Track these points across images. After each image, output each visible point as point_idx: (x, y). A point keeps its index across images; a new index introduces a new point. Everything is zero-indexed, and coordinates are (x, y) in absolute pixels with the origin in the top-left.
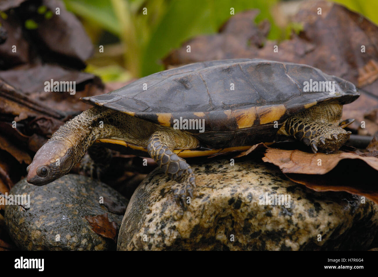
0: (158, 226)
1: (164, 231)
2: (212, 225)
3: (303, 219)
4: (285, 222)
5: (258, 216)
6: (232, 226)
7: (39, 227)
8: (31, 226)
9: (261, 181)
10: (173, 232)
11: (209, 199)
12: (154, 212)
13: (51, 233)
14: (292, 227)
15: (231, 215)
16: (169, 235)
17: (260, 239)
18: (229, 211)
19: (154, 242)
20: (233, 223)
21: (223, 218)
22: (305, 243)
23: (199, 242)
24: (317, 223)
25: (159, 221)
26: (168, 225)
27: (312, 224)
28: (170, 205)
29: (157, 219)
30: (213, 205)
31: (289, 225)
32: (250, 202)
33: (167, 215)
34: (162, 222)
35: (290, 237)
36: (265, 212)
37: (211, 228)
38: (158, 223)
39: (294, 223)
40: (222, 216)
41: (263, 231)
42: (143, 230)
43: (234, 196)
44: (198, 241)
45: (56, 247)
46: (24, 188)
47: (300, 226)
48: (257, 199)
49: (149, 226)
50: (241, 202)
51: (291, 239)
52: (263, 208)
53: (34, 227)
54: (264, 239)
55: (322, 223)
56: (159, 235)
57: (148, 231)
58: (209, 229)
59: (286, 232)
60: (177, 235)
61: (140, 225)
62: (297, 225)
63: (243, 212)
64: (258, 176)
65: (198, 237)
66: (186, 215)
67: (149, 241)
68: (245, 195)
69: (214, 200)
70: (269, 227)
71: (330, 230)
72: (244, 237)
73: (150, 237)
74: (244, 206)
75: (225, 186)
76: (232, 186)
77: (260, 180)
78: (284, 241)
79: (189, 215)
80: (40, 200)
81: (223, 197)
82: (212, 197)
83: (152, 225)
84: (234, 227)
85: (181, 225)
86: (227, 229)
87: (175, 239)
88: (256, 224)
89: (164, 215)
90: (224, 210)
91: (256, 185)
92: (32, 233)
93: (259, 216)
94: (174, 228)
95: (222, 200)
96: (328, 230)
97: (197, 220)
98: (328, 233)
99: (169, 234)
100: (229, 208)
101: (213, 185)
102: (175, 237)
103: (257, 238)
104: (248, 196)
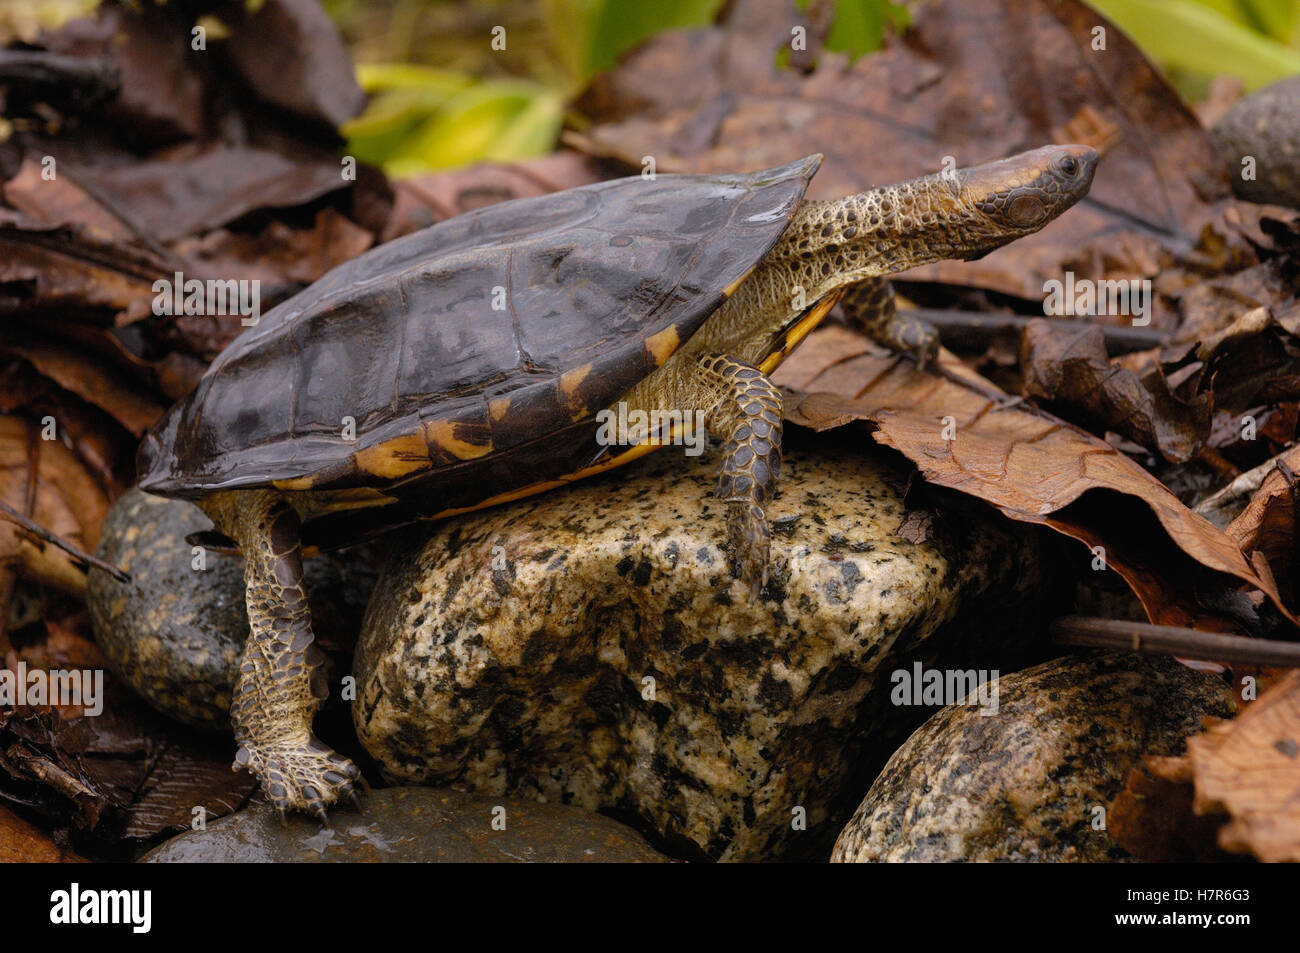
0: (439, 636)
1: (454, 649)
2: (581, 628)
3: (813, 609)
4: (767, 618)
5: (695, 602)
6: (636, 628)
7: (155, 628)
8: (138, 623)
9: (708, 504)
10: (475, 651)
11: (565, 563)
12: (427, 597)
13: (185, 645)
14: (785, 631)
15: (629, 600)
16: (465, 659)
17: (708, 660)
18: (624, 591)
19: (429, 679)
20: (639, 622)
21: (610, 609)
22: (824, 670)
23: (550, 672)
24: (848, 618)
25: (440, 624)
26: (463, 635)
27: (836, 621)
28: (468, 578)
29: (435, 619)
30: (576, 578)
31: (777, 626)
32: (674, 567)
33: (459, 608)
34: (447, 625)
35: (784, 656)
36: (712, 592)
37: (581, 634)
38: (437, 628)
39: (791, 621)
40: (606, 604)
41: (712, 643)
42: (400, 646)
43: (632, 552)
44: (547, 669)
45: (199, 682)
46: (135, 511)
47: (806, 626)
48: (690, 560)
49: (414, 635)
50: (650, 568)
51: (787, 663)
52: (707, 582)
53: (145, 629)
54: (718, 663)
55: (863, 617)
56: (441, 661)
57: (413, 650)
58: (573, 640)
59: (771, 643)
60: (486, 659)
61: (395, 631)
62: (796, 625)
63: (659, 594)
64: (700, 492)
65: (545, 661)
66: (507, 607)
67: (416, 676)
68: (660, 548)
69: (578, 564)
70: (727, 632)
71: (888, 633)
72: (667, 656)
73: (418, 666)
74: (658, 579)
75: (608, 525)
76: (628, 524)
77: (704, 502)
78: (770, 667)
79: (513, 605)
80: (167, 549)
81: (602, 555)
82: (572, 558)
83: (424, 632)
84: (641, 630)
85: (497, 632)
86: (624, 634)
87: (483, 670)
88: (692, 623)
89: (452, 606)
90: (609, 588)
91: (690, 520)
92: (141, 643)
93: (701, 602)
94: (478, 641)
95: (601, 565)
96: (883, 634)
97: (538, 620)
98: (883, 641)
99: (467, 657)
100: (620, 584)
101: (580, 521)
102: (481, 665)
103: (701, 659)
104: (668, 552)
